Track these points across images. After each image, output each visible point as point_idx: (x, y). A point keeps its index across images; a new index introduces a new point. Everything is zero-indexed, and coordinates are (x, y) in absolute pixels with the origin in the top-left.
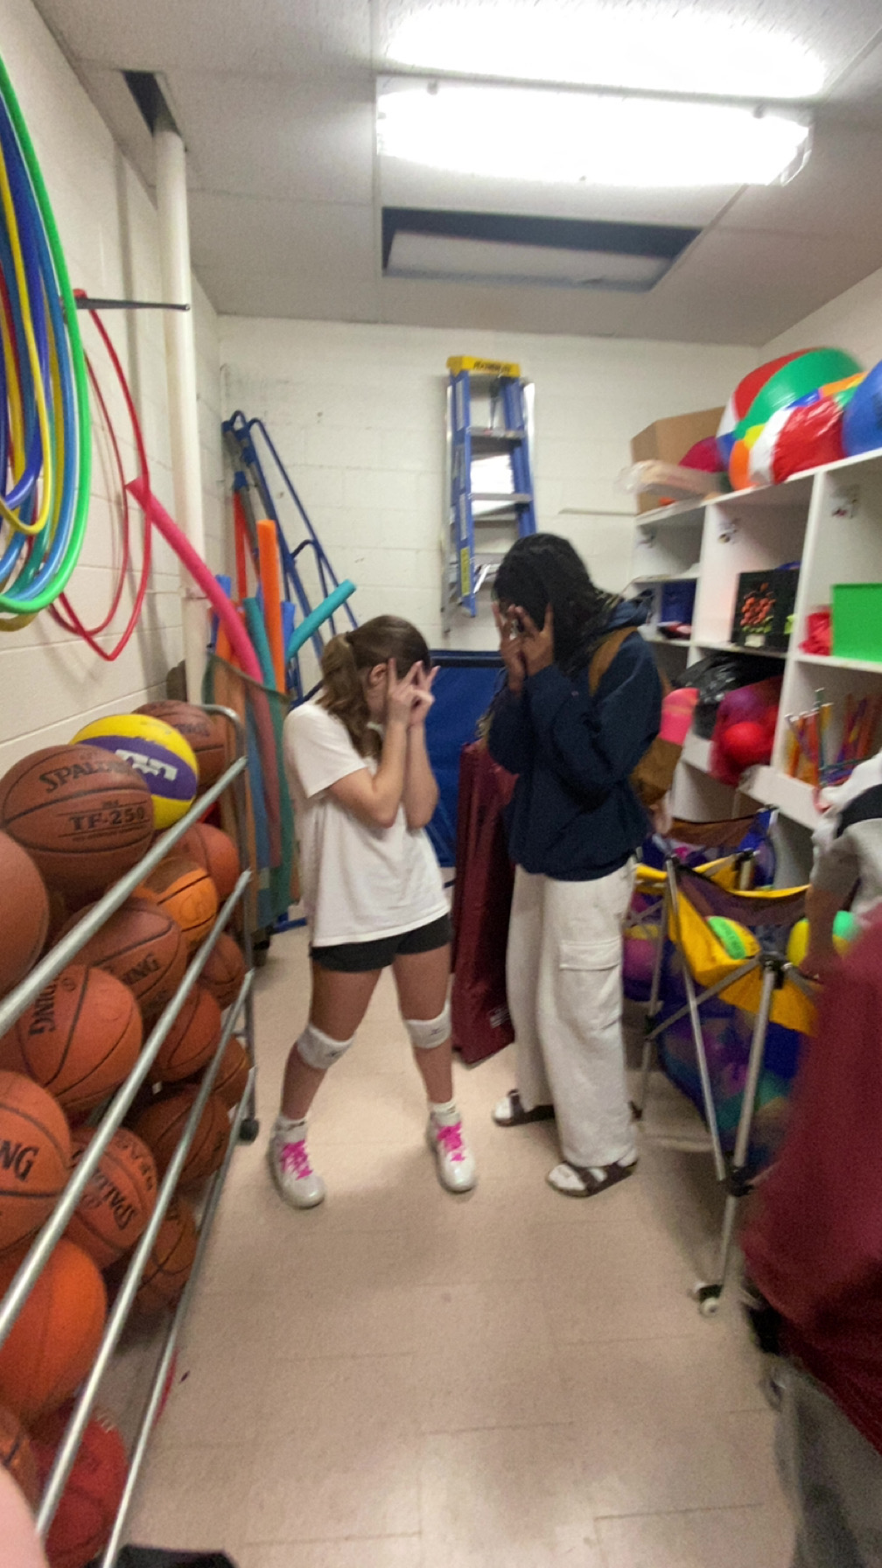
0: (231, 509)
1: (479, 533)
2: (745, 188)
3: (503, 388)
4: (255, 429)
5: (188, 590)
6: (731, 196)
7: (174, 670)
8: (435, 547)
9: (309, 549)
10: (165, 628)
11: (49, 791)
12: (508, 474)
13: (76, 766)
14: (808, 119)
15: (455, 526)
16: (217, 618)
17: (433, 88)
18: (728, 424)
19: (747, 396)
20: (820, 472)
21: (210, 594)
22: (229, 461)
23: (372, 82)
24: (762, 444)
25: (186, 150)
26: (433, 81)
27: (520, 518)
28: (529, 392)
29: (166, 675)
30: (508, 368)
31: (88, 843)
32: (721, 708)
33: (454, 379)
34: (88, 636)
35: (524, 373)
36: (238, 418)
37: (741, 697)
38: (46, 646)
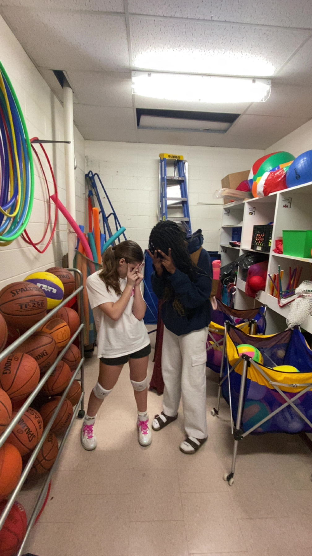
0: (87, 202)
1: (169, 210)
2: (252, 104)
3: (178, 163)
4: (96, 177)
5: (69, 230)
6: (248, 106)
7: (65, 256)
8: (155, 215)
9: (112, 216)
10: (62, 242)
11: (13, 296)
12: (179, 192)
13: (22, 289)
14: (270, 83)
15: (161, 209)
16: (79, 239)
17: (149, 75)
18: (251, 176)
19: (257, 167)
20: (278, 193)
21: (76, 231)
22: (87, 187)
23: (130, 73)
24: (261, 183)
25: (73, 92)
26: (149, 73)
27: (183, 205)
28: (186, 164)
29: (62, 258)
30: (179, 157)
31: (24, 313)
32: (249, 271)
33: (161, 161)
34: (34, 245)
35: (185, 159)
36: (90, 173)
37: (255, 267)
38: (20, 249)
